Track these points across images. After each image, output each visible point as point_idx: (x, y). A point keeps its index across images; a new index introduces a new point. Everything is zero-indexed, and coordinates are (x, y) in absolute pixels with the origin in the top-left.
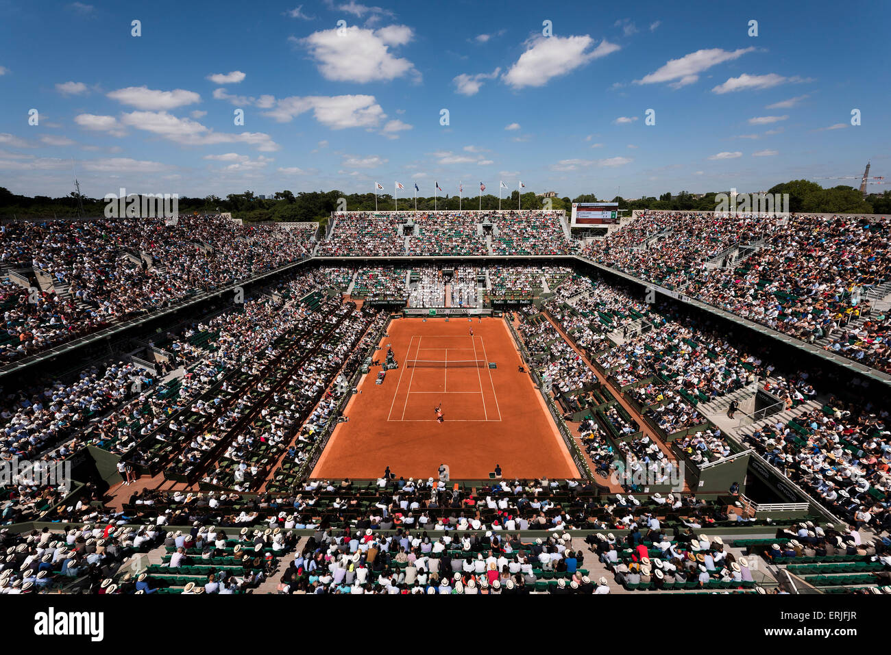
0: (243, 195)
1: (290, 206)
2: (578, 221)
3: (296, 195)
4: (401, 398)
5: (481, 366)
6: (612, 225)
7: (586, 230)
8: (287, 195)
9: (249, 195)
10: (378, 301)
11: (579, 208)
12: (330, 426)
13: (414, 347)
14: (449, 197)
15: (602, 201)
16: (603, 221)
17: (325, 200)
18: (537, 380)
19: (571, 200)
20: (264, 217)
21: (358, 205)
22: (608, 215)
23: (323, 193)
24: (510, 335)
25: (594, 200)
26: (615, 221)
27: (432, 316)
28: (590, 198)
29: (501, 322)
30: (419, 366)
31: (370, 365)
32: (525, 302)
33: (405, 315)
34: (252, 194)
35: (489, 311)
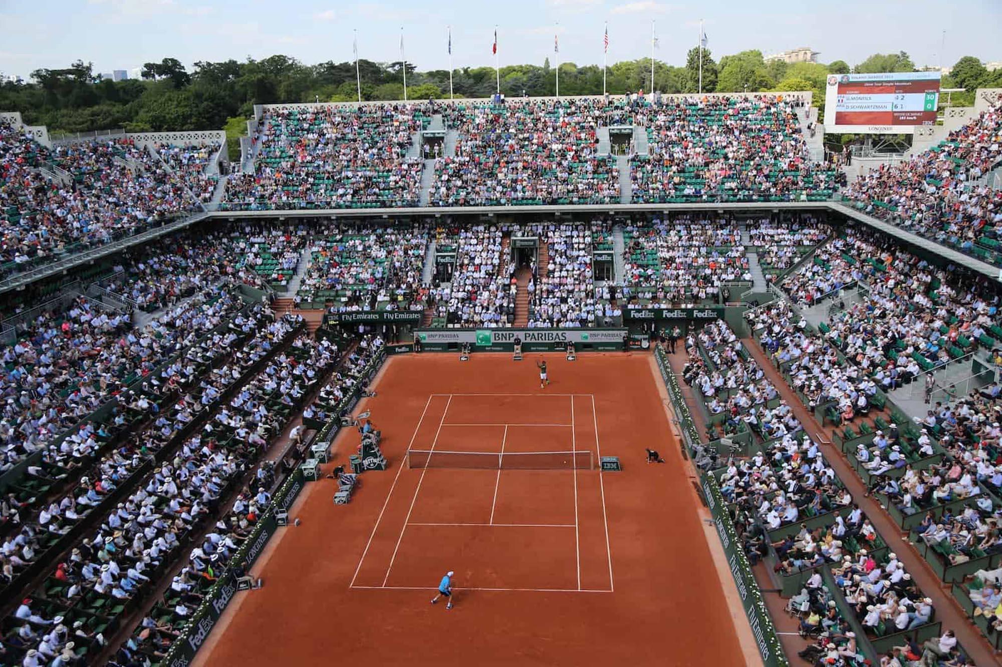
0: (69, 72)
1: (175, 94)
2: (841, 119)
3: (190, 70)
4: (387, 534)
5: (583, 462)
6: (925, 128)
7: (861, 139)
8: (170, 67)
9: (81, 71)
10: (357, 312)
11: (844, 87)
12: (217, 596)
13: (432, 422)
14: (552, 67)
15: (927, 69)
16: (895, 118)
17: (255, 77)
18: (710, 498)
19: (852, 67)
20: (100, 121)
21: (331, 87)
22: (915, 102)
23: (252, 62)
24: (663, 391)
25: (907, 66)
26: (929, 117)
27: (482, 349)
28: (901, 62)
29: (646, 363)
30: (440, 462)
31: (322, 461)
32: (705, 315)
33: (421, 347)
34: (89, 69)
35: (619, 336)
